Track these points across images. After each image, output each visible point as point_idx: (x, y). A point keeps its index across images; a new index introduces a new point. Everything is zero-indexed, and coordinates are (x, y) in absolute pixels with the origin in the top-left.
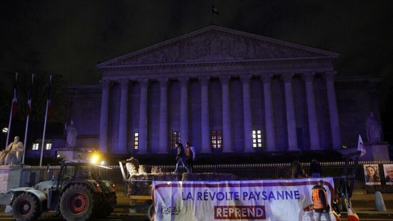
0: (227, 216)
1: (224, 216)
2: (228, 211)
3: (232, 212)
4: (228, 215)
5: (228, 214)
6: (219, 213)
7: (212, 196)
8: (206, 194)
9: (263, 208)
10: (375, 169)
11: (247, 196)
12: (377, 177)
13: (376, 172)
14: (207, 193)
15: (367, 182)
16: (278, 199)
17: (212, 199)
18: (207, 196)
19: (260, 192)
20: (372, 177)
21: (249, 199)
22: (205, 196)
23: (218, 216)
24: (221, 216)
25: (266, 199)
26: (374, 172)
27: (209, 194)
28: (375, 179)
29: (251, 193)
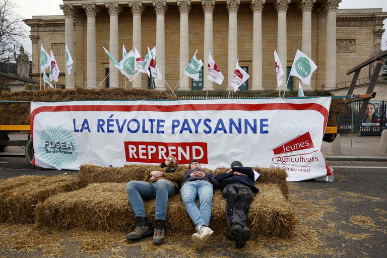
0: (145, 157)
1: (141, 157)
2: (146, 149)
3: (154, 151)
4: (148, 157)
5: (146, 154)
6: (132, 152)
7: (121, 124)
8: (111, 123)
9: (204, 146)
10: (376, 106)
11: (177, 126)
12: (377, 117)
13: (376, 110)
14: (113, 120)
15: (364, 122)
16: (231, 132)
17: (121, 131)
18: (112, 125)
19: (200, 121)
20: (371, 117)
21: (181, 132)
22: (109, 125)
23: (131, 157)
24: (136, 157)
25: (209, 132)
26: (373, 111)
27: (115, 123)
28: (374, 119)
29: (186, 121)
